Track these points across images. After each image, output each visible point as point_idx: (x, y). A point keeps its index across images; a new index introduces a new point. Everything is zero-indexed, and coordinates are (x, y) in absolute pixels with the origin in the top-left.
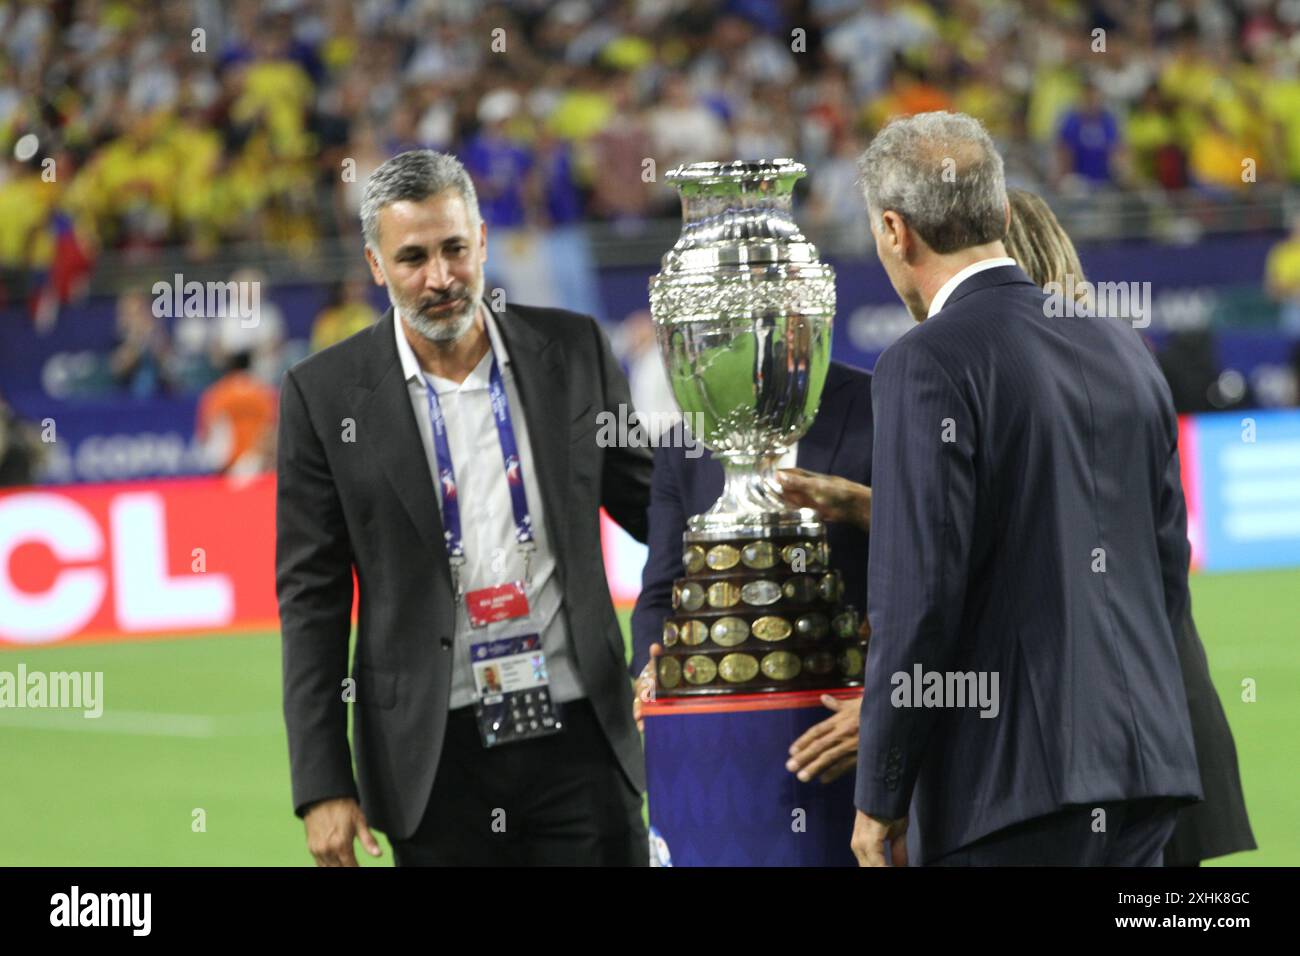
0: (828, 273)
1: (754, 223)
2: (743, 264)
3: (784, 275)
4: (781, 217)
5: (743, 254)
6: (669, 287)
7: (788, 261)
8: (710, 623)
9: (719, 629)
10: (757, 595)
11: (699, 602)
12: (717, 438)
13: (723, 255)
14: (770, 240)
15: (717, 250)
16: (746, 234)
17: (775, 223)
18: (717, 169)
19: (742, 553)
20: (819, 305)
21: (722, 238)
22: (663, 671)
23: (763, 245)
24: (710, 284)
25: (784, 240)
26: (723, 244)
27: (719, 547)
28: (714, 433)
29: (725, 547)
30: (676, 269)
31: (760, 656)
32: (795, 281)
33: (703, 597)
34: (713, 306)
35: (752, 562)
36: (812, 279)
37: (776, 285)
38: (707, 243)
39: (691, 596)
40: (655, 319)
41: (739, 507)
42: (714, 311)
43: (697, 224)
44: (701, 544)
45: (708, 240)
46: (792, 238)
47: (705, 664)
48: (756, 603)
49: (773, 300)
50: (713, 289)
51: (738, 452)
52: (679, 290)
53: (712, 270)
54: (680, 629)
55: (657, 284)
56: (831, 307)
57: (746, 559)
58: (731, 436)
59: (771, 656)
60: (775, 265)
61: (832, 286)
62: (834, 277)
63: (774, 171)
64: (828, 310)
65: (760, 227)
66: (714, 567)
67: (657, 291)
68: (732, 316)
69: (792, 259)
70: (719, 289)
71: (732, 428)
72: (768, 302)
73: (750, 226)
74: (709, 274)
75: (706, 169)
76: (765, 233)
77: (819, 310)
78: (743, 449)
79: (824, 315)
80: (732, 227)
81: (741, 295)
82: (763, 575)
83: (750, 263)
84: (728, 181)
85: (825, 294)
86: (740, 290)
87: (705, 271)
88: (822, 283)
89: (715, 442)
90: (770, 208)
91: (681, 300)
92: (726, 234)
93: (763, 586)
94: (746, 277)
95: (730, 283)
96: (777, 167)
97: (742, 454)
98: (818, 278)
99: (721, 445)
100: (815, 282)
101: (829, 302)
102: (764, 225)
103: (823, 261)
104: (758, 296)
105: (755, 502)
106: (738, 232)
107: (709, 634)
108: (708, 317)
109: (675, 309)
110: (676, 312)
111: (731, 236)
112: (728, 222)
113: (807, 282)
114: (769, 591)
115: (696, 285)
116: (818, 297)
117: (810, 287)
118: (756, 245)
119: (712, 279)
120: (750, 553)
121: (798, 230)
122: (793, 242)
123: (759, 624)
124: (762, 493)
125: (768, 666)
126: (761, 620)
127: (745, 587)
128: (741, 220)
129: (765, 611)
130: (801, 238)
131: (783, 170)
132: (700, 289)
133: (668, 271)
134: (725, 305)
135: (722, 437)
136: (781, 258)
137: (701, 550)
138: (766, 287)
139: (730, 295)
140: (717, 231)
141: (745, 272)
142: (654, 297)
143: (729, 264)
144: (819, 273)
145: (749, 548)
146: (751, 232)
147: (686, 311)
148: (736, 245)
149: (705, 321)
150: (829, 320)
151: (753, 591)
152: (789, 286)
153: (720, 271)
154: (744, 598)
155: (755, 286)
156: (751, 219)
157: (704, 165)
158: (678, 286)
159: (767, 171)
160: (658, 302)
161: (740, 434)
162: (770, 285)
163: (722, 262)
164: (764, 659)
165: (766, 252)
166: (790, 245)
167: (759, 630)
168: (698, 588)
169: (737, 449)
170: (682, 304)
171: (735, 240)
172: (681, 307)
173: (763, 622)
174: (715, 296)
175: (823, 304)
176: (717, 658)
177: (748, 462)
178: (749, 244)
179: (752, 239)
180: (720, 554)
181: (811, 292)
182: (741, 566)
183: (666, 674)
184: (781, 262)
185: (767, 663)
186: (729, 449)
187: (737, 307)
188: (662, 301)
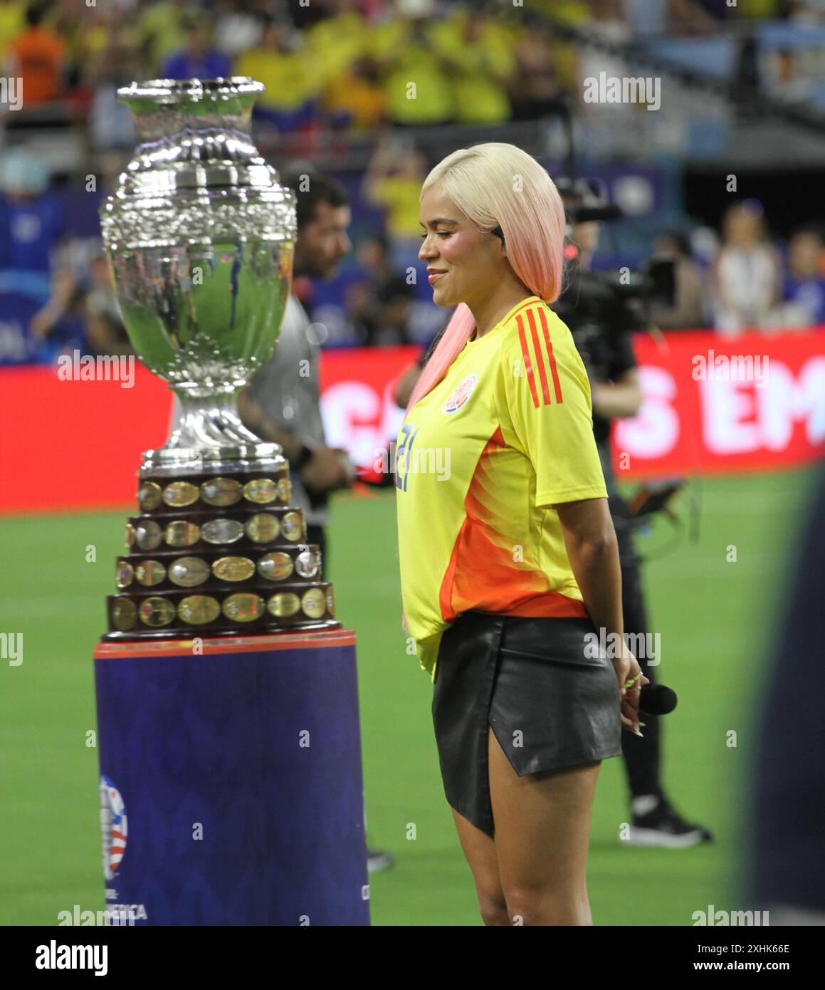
0: (288, 196)
1: (213, 144)
2: (202, 187)
3: (244, 199)
4: (241, 139)
5: (202, 177)
6: (124, 211)
7: (248, 185)
8: (167, 563)
9: (178, 569)
10: (216, 535)
11: (155, 542)
12: (174, 369)
13: (180, 177)
14: (228, 162)
15: (173, 174)
16: (205, 154)
17: (234, 145)
18: (173, 88)
19: (202, 490)
20: (281, 230)
21: (179, 159)
22: (117, 613)
23: (222, 168)
24: (166, 208)
25: (243, 162)
26: (180, 166)
27: (176, 484)
28: (172, 364)
29: (183, 484)
30: (129, 192)
31: (221, 598)
32: (258, 207)
33: (160, 535)
34: (172, 231)
35: (210, 499)
36: (274, 203)
37: (237, 209)
38: (164, 165)
39: (147, 536)
40: (107, 244)
41: (198, 442)
42: (172, 236)
43: (154, 145)
44: (157, 480)
45: (166, 162)
46: (253, 160)
47: (163, 605)
48: (215, 542)
49: (235, 225)
50: (170, 214)
51: (195, 385)
52: (134, 215)
53: (168, 194)
54: (135, 570)
55: (109, 207)
56: (292, 232)
57: (206, 496)
58: (189, 367)
59: (233, 597)
60: (234, 189)
61: (293, 212)
62: (295, 201)
63: (233, 89)
64: (289, 236)
65: (219, 147)
66: (171, 504)
67: (110, 214)
68: (192, 241)
69: (252, 183)
70: (178, 213)
71: (192, 359)
72: (228, 226)
73: (209, 147)
74: (165, 197)
75: (162, 87)
76: (225, 154)
77: (279, 237)
78: (200, 381)
79: (286, 240)
80: (190, 149)
81: (201, 220)
82: (222, 512)
83: (209, 187)
84: (186, 100)
85: (288, 219)
86: (200, 214)
87: (162, 195)
88: (284, 208)
89: (172, 373)
90: (229, 128)
91: (138, 224)
92: (185, 155)
93: (223, 524)
94: (206, 201)
95: (189, 207)
96: (236, 86)
97: (199, 387)
98: (280, 203)
99: (177, 375)
100: (277, 206)
101: (290, 228)
102: (224, 145)
103: (283, 184)
104: (219, 220)
105: (214, 438)
106: (197, 154)
107: (167, 575)
108: (164, 243)
109: (131, 233)
110: (132, 237)
111: (189, 158)
112: (187, 143)
113: (270, 206)
114: (230, 528)
115: (153, 209)
116: (281, 223)
117: (273, 212)
118: (214, 168)
119: (169, 203)
120: (210, 490)
121: (257, 153)
122: (252, 164)
123: (220, 565)
124: (221, 427)
125: (230, 608)
126: (223, 559)
127: (205, 525)
128: (199, 141)
129: (224, 550)
130: (261, 160)
131: (242, 89)
132: (157, 213)
133: (121, 194)
134: (184, 230)
135: (180, 368)
136: (242, 181)
137: (157, 486)
138: (227, 212)
139: (190, 219)
140: (175, 151)
141: (203, 196)
142: (108, 221)
143: (186, 187)
144: (280, 197)
145: (208, 485)
146: (210, 154)
147: (144, 236)
148: (194, 167)
149: (162, 247)
150: (290, 246)
151: (214, 530)
152: (251, 210)
153: (177, 195)
154: (204, 538)
155: (215, 209)
156: (210, 140)
157: (158, 82)
158: (134, 209)
159: (226, 90)
160: (112, 226)
161: (199, 365)
162: (231, 209)
163: (181, 185)
164: (227, 600)
165: (226, 174)
166: (250, 168)
167: (221, 570)
168: (155, 527)
169: (195, 381)
170: (138, 228)
171: (193, 162)
172: (137, 232)
173: (224, 562)
174: (174, 220)
175: (285, 229)
176: (175, 600)
177: (206, 394)
178: (206, 166)
179: (211, 161)
180: (178, 491)
181: (273, 217)
182: (200, 503)
183: (121, 617)
184: (240, 185)
185: (229, 605)
186: (185, 380)
187: (197, 232)
188: (116, 225)
